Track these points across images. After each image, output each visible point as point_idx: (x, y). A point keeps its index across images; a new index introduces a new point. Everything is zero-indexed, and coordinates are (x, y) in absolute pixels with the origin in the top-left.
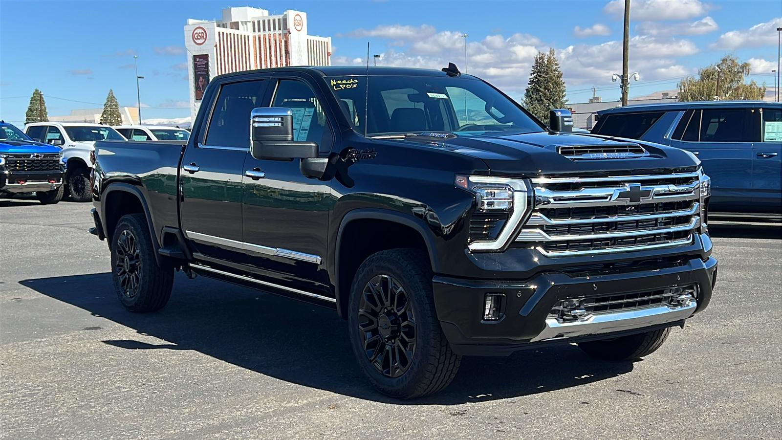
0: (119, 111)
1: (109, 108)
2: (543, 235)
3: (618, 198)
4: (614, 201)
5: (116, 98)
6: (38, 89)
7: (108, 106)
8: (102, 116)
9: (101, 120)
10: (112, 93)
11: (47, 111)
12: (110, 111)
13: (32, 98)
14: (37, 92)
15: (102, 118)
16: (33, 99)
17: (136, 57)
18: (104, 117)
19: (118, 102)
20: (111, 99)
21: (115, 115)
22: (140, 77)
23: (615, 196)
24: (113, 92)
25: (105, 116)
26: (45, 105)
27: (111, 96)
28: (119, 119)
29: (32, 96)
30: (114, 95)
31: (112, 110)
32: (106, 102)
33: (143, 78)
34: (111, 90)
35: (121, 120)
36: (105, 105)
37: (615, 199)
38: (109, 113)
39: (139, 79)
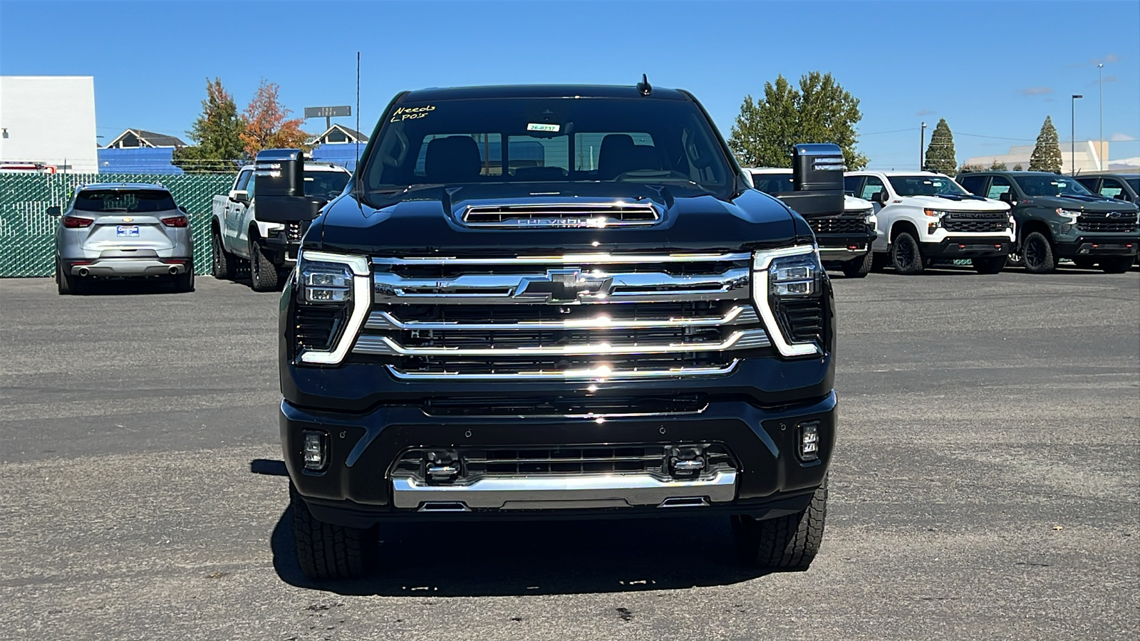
0: (1059, 148)
1: (1044, 143)
2: (388, 345)
3: (526, 291)
4: (518, 298)
5: (1055, 128)
6: (944, 118)
7: (1042, 140)
8: (1033, 154)
9: (1031, 160)
10: (1050, 121)
11: (954, 149)
12: (1046, 147)
13: (935, 132)
14: (942, 121)
15: (1033, 158)
16: (937, 134)
17: (1101, 65)
18: (1036, 157)
19: (1058, 134)
20: (1048, 130)
21: (1052, 154)
22: (1076, 97)
23: (521, 288)
24: (1051, 119)
25: (1037, 155)
26: (953, 141)
27: (1048, 125)
28: (1058, 160)
29: (936, 129)
30: (1052, 124)
31: (1048, 145)
32: (1039, 134)
33: (1081, 97)
34: (1049, 117)
35: (1061, 160)
36: (1038, 138)
37: (520, 293)
38: (1044, 150)
39: (1074, 99)
